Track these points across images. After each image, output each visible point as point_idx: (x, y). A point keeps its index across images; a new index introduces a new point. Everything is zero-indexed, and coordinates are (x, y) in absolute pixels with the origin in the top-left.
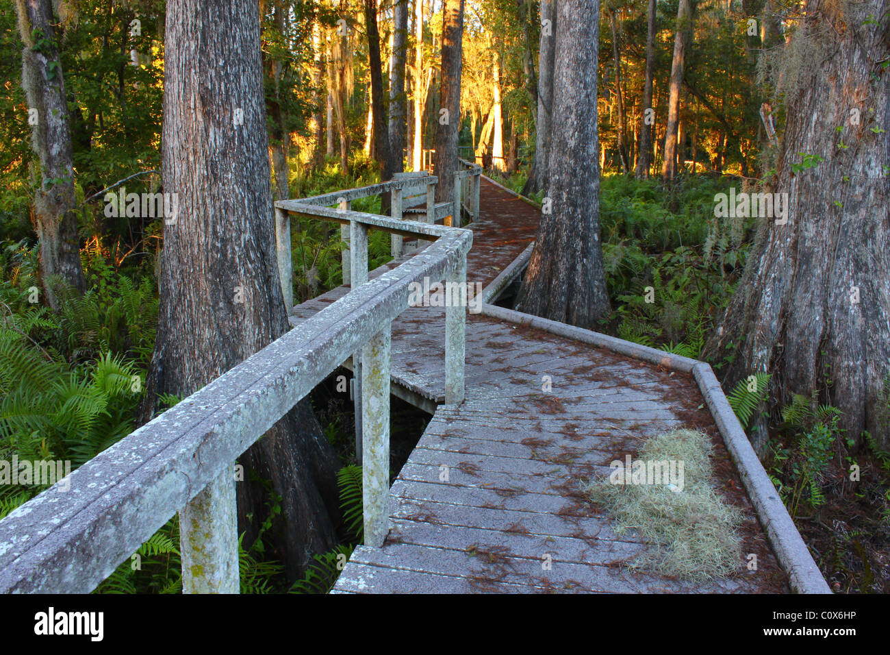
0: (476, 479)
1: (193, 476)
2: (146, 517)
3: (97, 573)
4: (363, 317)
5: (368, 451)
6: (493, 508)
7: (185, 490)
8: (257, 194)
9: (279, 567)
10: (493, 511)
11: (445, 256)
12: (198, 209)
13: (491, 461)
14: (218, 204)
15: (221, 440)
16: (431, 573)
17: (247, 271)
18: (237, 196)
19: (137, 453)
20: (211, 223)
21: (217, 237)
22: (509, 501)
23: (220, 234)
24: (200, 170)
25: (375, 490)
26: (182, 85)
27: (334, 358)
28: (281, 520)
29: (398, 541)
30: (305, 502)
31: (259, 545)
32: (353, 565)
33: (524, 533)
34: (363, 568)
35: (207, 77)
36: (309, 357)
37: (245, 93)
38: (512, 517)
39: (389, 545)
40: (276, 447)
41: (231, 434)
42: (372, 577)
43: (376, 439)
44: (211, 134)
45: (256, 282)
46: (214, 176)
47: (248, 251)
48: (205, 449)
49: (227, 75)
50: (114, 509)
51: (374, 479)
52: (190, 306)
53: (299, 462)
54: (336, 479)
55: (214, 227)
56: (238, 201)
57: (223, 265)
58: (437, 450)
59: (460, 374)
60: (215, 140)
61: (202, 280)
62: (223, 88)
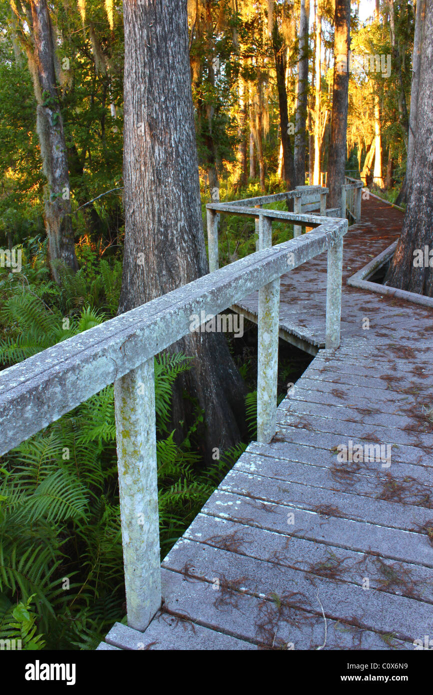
0: (343, 401)
1: (119, 362)
2: (83, 385)
3: (48, 416)
4: (256, 270)
5: (262, 373)
6: (355, 422)
7: (113, 371)
8: (189, 193)
9: (199, 457)
10: (354, 424)
11: (324, 235)
12: (148, 204)
13: (356, 389)
14: (161, 200)
15: (141, 341)
16: (304, 464)
17: (182, 248)
18: (175, 195)
19: (81, 344)
20: (156, 214)
21: (161, 224)
22: (367, 418)
23: (163, 222)
24: (149, 176)
25: (266, 401)
26: (136, 116)
27: (232, 296)
28: (203, 426)
29: (282, 440)
30: (220, 415)
31: (187, 443)
32: (247, 455)
33: (376, 441)
34: (255, 457)
35: (153, 109)
36: (212, 292)
37: (180, 120)
38: (368, 429)
39: (275, 442)
40: (201, 374)
41: (149, 338)
42: (260, 463)
43: (267, 364)
44: (157, 150)
45: (189, 256)
46: (159, 181)
47: (183, 234)
48: (129, 345)
49: (167, 107)
50: (61, 375)
51: (265, 393)
52: (143, 274)
53: (217, 386)
54: (244, 401)
55: (159, 217)
56: (175, 198)
57: (165, 244)
58: (317, 380)
59: (337, 327)
60: (159, 154)
61: (151, 255)
62: (164, 117)
